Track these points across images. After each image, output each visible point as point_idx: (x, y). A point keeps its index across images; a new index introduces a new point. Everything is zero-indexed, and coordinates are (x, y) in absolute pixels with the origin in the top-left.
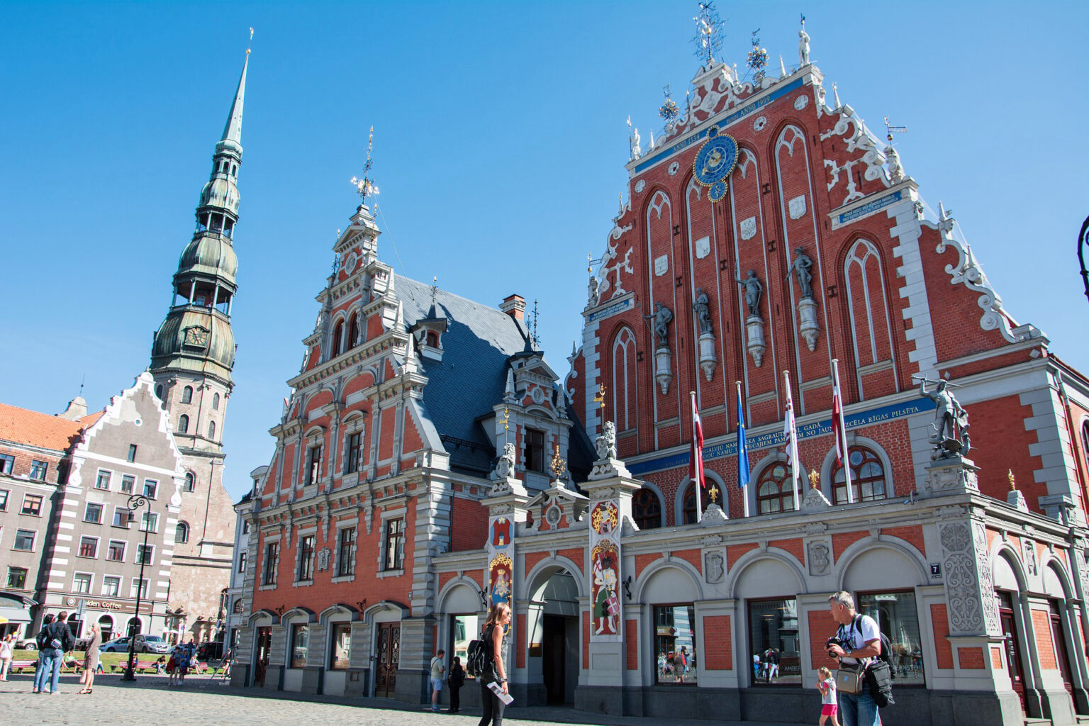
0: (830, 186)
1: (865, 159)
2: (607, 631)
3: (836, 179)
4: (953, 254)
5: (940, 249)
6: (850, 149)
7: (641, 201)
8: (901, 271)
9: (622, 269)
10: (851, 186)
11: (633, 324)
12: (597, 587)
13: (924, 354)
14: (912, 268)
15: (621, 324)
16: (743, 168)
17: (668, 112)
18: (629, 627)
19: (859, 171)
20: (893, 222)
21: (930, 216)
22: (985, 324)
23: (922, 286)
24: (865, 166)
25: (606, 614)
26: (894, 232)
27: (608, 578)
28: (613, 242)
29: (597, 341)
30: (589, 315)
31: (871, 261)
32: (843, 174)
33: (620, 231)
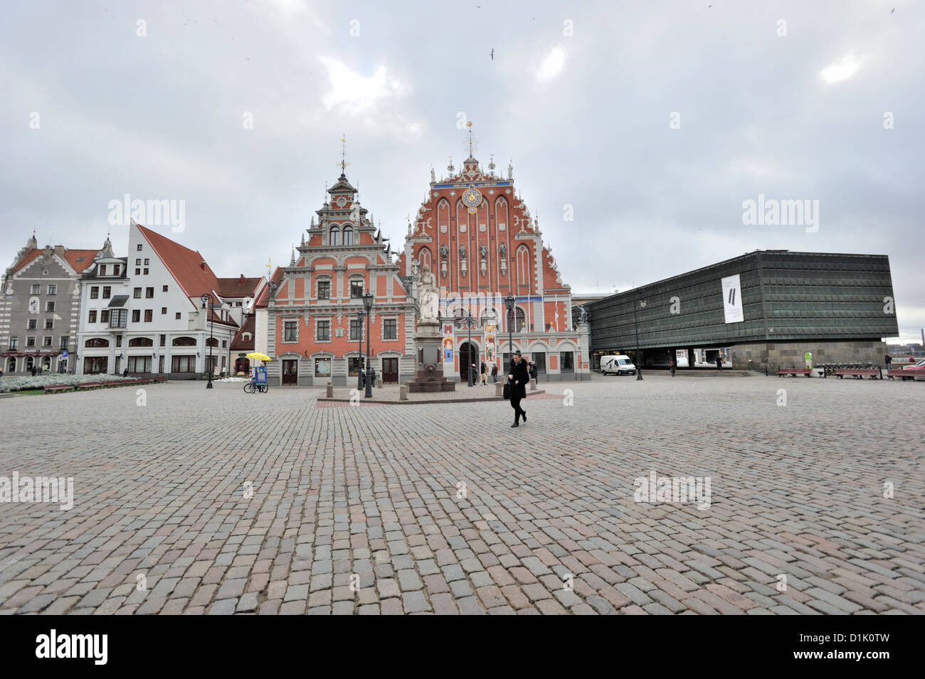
0: (515, 225)
1: (528, 220)
2: (491, 360)
3: (518, 223)
4: (551, 259)
5: (548, 256)
6: (524, 215)
7: (436, 201)
8: (535, 259)
9: (426, 225)
10: (523, 227)
11: (431, 248)
12: (487, 348)
13: (540, 285)
14: (539, 260)
15: (424, 247)
16: (482, 205)
17: (451, 168)
18: (498, 359)
19: (526, 223)
20: (535, 244)
21: (545, 245)
22: (557, 280)
23: (541, 265)
24: (528, 223)
25: (491, 356)
26: (535, 247)
27: (490, 345)
28: (421, 212)
29: (412, 251)
30: (408, 239)
31: (525, 252)
32: (520, 222)
33: (425, 209)
